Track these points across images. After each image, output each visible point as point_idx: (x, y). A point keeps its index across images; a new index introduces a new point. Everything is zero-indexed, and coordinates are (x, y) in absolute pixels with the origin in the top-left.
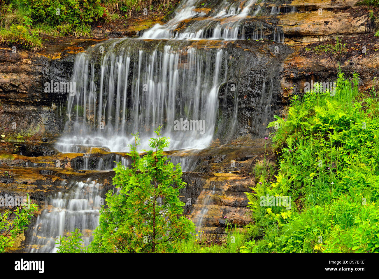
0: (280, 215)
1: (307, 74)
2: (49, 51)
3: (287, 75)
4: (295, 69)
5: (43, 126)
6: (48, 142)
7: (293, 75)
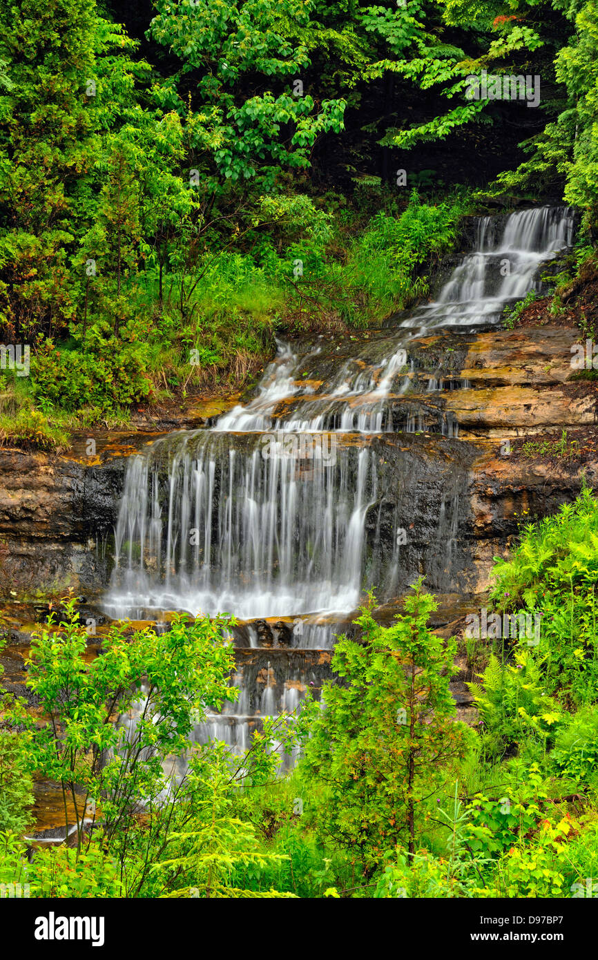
0: (539, 718)
1: (516, 489)
2: (79, 452)
3: (480, 491)
4: (494, 480)
5: (77, 577)
6: (87, 603)
7: (490, 491)
